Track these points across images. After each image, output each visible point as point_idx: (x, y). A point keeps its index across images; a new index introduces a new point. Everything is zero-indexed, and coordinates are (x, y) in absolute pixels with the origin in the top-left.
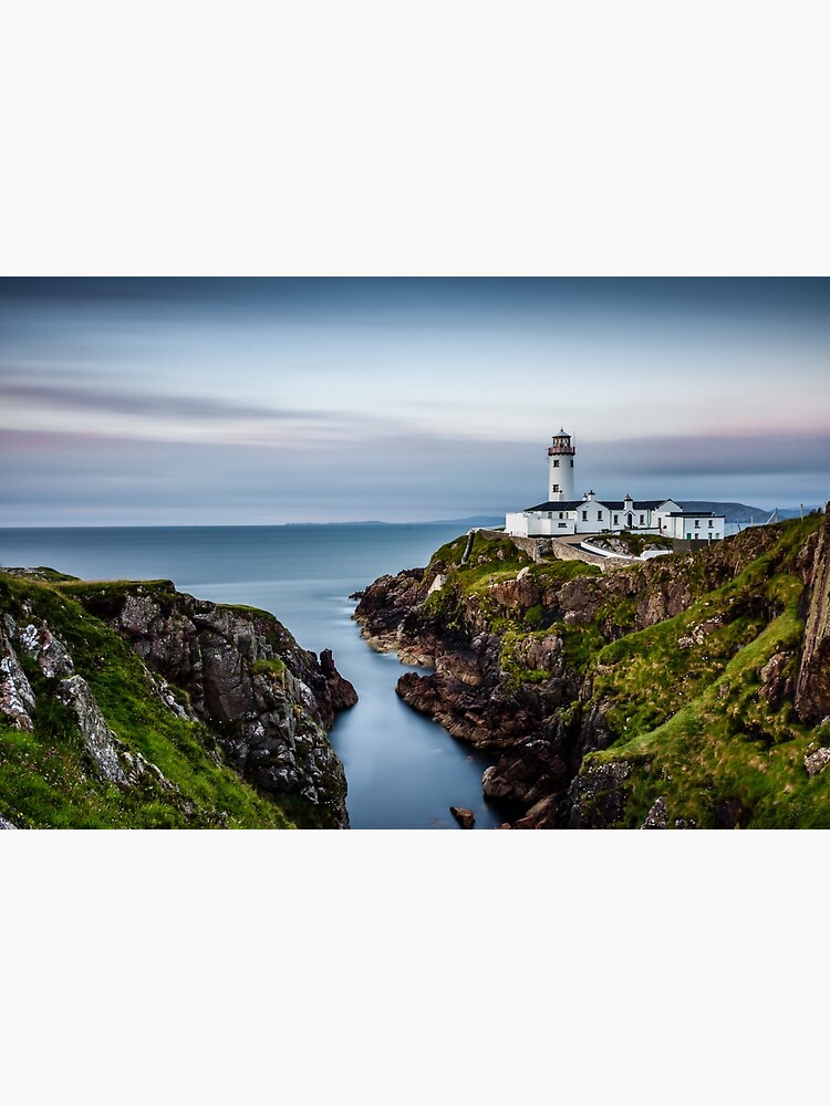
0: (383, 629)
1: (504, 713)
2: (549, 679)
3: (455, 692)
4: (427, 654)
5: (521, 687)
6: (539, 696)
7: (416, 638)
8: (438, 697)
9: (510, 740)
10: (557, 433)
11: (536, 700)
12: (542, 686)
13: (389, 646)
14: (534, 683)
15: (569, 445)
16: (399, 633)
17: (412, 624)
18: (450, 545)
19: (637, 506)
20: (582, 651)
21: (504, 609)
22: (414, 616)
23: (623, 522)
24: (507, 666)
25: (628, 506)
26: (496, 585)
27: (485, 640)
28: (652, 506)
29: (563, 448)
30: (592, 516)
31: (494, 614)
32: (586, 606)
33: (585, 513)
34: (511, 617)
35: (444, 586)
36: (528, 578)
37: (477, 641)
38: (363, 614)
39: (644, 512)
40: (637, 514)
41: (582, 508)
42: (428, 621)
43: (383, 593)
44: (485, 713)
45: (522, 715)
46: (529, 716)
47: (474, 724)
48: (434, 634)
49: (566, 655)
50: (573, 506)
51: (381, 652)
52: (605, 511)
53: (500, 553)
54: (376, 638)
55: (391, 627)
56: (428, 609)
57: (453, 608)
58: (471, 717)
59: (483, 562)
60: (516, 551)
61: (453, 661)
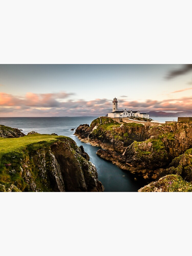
0: (85, 137)
1: (137, 163)
2: (151, 154)
3: (116, 155)
4: (97, 143)
5: (143, 156)
6: (148, 159)
7: (93, 139)
8: (112, 157)
9: (141, 171)
10: (114, 98)
11: (147, 159)
12: (148, 156)
13: (87, 141)
14: (146, 155)
15: (116, 101)
16: (88, 138)
17: (90, 136)
18: (96, 120)
19: (133, 112)
20: (157, 146)
21: (117, 133)
22: (91, 134)
23: (130, 115)
24: (137, 150)
25: (131, 112)
26: (115, 128)
27: (114, 140)
28: (135, 112)
29: (115, 101)
30: (125, 114)
31: (115, 135)
32: (156, 134)
33: (124, 113)
34: (119, 135)
35: (97, 128)
36: (123, 127)
37: (112, 141)
38: (77, 134)
39: (134, 113)
40: (133, 113)
41: (124, 112)
42: (94, 135)
43: (81, 129)
44: (132, 163)
45: (144, 163)
46: (146, 164)
47: (129, 166)
48: (97, 139)
49: (154, 147)
50: (122, 112)
51: (85, 143)
52: (128, 113)
53: (110, 121)
54: (83, 139)
55: (86, 137)
56: (94, 133)
57: (100, 133)
58: (128, 164)
59: (106, 123)
60: (113, 121)
61: (106, 145)
